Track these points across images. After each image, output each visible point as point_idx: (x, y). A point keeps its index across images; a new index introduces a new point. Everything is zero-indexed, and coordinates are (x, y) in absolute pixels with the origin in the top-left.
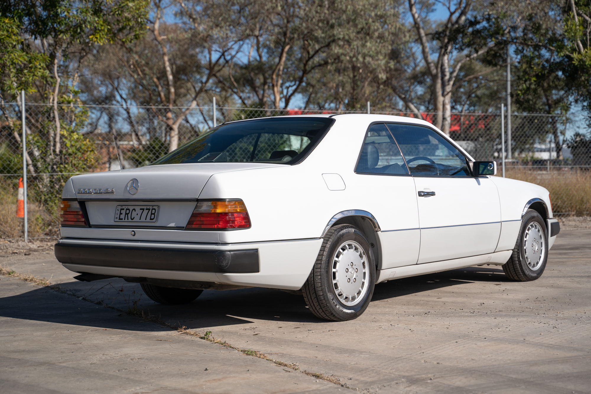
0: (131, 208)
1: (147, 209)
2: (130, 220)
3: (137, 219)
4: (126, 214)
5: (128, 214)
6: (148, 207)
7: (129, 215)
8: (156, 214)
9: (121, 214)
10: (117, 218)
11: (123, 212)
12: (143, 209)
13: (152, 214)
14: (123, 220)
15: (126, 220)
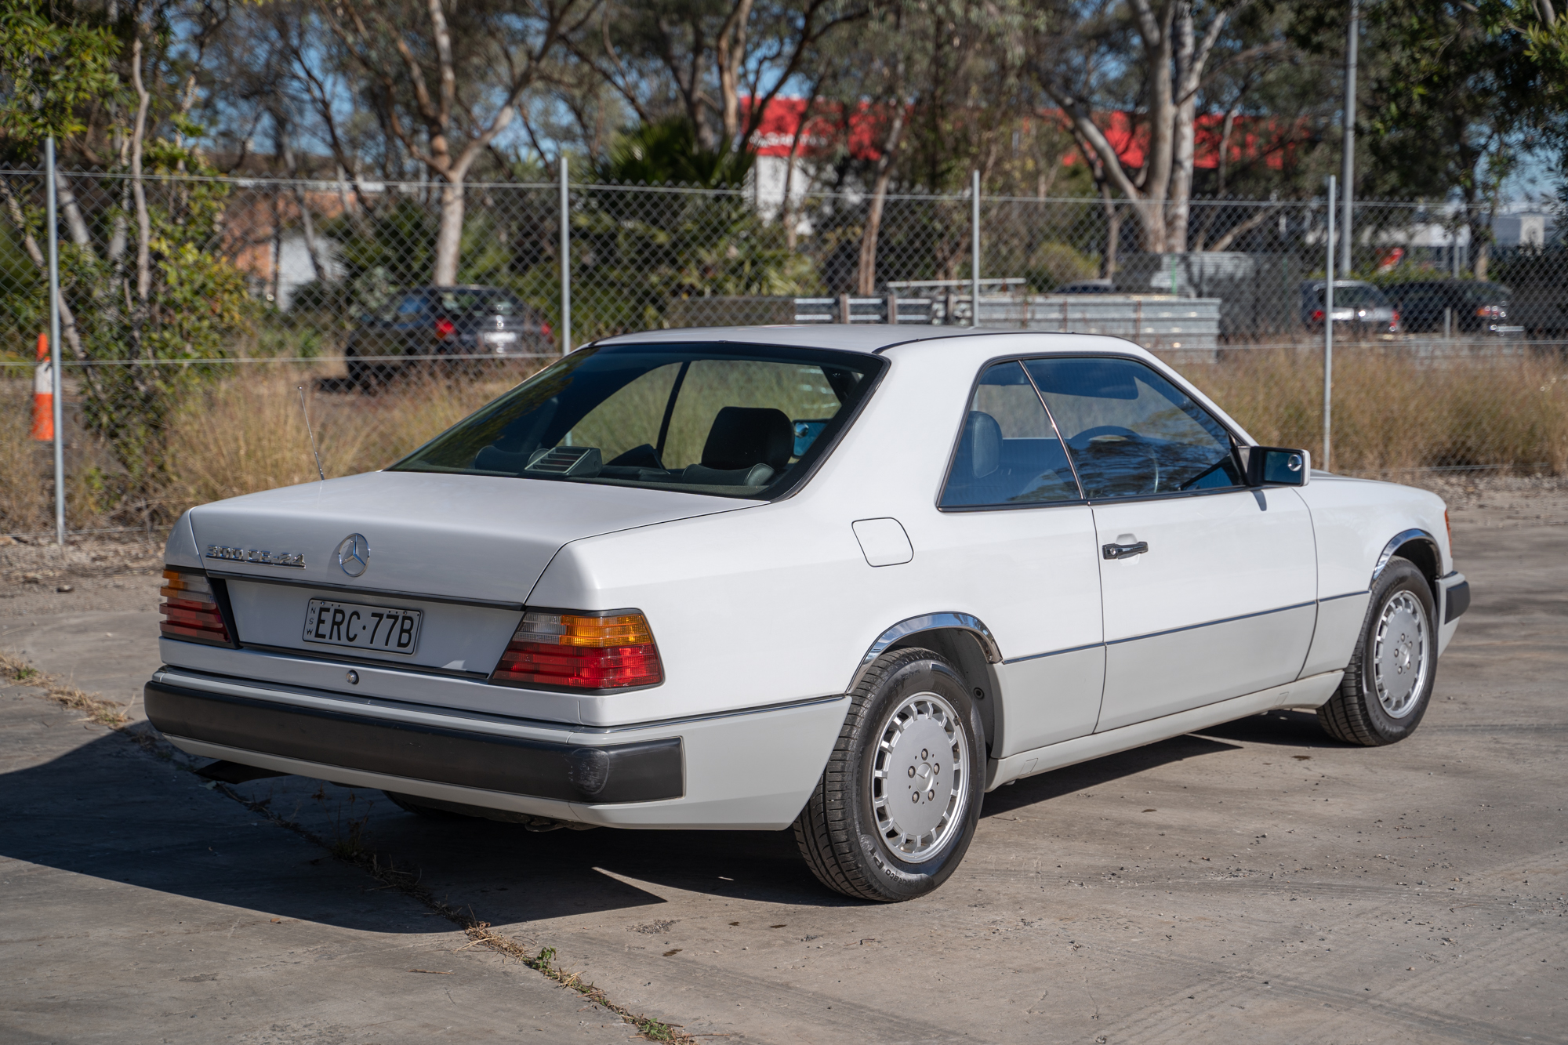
0: (348, 609)
1: (389, 617)
2: (344, 640)
3: (363, 639)
4: (334, 623)
5: (339, 624)
6: (393, 612)
7: (343, 627)
8: (413, 632)
9: (321, 621)
10: (310, 632)
11: (328, 617)
12: (380, 616)
13: (402, 631)
14: (327, 640)
15: (335, 640)
